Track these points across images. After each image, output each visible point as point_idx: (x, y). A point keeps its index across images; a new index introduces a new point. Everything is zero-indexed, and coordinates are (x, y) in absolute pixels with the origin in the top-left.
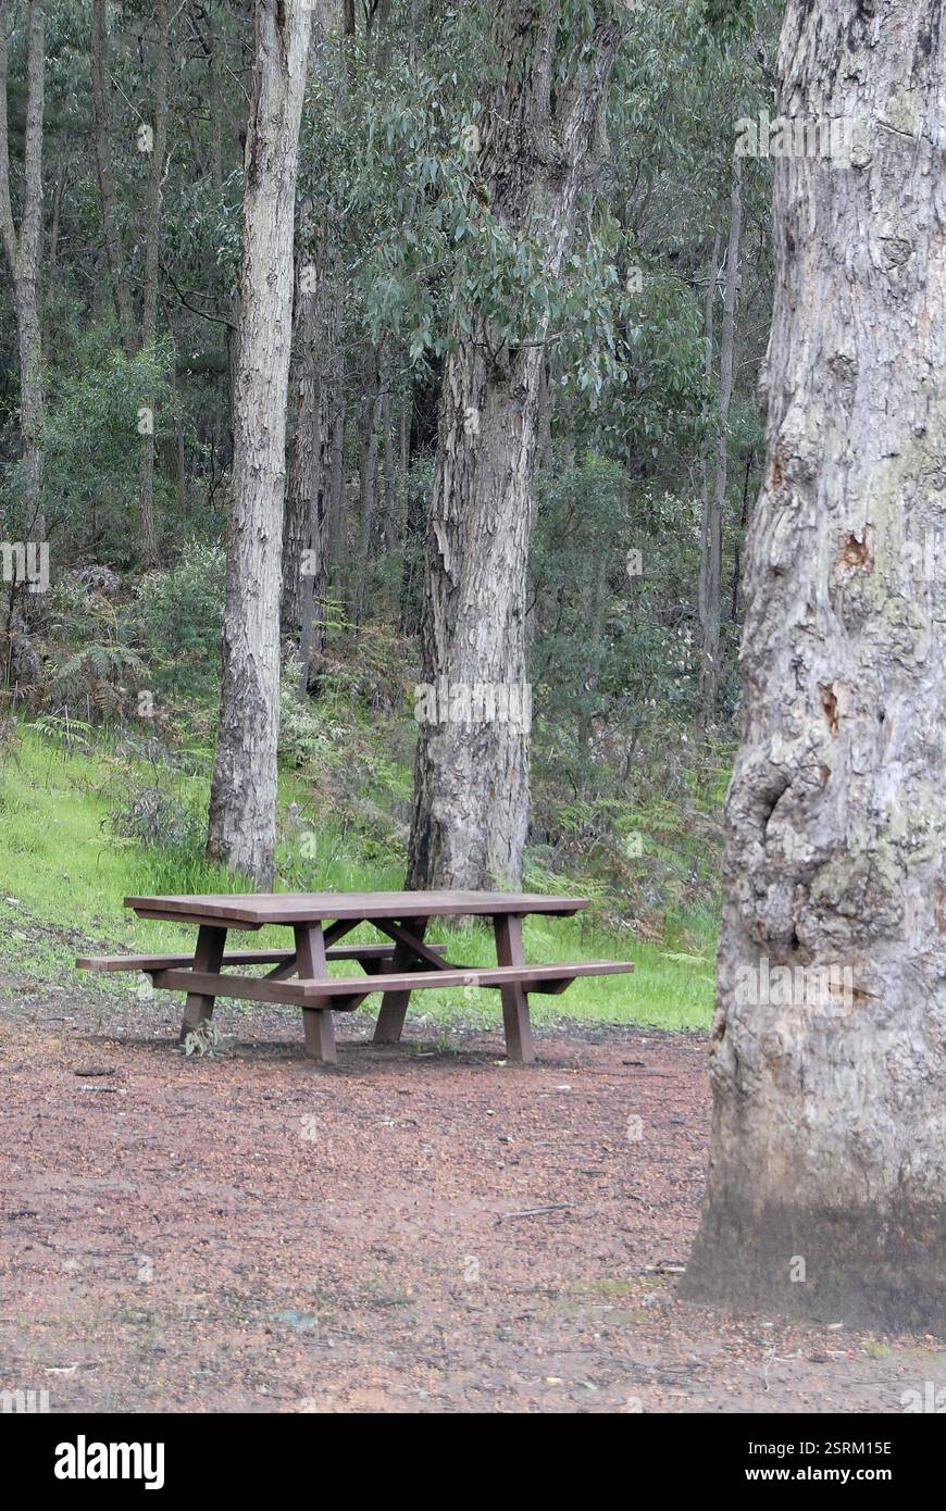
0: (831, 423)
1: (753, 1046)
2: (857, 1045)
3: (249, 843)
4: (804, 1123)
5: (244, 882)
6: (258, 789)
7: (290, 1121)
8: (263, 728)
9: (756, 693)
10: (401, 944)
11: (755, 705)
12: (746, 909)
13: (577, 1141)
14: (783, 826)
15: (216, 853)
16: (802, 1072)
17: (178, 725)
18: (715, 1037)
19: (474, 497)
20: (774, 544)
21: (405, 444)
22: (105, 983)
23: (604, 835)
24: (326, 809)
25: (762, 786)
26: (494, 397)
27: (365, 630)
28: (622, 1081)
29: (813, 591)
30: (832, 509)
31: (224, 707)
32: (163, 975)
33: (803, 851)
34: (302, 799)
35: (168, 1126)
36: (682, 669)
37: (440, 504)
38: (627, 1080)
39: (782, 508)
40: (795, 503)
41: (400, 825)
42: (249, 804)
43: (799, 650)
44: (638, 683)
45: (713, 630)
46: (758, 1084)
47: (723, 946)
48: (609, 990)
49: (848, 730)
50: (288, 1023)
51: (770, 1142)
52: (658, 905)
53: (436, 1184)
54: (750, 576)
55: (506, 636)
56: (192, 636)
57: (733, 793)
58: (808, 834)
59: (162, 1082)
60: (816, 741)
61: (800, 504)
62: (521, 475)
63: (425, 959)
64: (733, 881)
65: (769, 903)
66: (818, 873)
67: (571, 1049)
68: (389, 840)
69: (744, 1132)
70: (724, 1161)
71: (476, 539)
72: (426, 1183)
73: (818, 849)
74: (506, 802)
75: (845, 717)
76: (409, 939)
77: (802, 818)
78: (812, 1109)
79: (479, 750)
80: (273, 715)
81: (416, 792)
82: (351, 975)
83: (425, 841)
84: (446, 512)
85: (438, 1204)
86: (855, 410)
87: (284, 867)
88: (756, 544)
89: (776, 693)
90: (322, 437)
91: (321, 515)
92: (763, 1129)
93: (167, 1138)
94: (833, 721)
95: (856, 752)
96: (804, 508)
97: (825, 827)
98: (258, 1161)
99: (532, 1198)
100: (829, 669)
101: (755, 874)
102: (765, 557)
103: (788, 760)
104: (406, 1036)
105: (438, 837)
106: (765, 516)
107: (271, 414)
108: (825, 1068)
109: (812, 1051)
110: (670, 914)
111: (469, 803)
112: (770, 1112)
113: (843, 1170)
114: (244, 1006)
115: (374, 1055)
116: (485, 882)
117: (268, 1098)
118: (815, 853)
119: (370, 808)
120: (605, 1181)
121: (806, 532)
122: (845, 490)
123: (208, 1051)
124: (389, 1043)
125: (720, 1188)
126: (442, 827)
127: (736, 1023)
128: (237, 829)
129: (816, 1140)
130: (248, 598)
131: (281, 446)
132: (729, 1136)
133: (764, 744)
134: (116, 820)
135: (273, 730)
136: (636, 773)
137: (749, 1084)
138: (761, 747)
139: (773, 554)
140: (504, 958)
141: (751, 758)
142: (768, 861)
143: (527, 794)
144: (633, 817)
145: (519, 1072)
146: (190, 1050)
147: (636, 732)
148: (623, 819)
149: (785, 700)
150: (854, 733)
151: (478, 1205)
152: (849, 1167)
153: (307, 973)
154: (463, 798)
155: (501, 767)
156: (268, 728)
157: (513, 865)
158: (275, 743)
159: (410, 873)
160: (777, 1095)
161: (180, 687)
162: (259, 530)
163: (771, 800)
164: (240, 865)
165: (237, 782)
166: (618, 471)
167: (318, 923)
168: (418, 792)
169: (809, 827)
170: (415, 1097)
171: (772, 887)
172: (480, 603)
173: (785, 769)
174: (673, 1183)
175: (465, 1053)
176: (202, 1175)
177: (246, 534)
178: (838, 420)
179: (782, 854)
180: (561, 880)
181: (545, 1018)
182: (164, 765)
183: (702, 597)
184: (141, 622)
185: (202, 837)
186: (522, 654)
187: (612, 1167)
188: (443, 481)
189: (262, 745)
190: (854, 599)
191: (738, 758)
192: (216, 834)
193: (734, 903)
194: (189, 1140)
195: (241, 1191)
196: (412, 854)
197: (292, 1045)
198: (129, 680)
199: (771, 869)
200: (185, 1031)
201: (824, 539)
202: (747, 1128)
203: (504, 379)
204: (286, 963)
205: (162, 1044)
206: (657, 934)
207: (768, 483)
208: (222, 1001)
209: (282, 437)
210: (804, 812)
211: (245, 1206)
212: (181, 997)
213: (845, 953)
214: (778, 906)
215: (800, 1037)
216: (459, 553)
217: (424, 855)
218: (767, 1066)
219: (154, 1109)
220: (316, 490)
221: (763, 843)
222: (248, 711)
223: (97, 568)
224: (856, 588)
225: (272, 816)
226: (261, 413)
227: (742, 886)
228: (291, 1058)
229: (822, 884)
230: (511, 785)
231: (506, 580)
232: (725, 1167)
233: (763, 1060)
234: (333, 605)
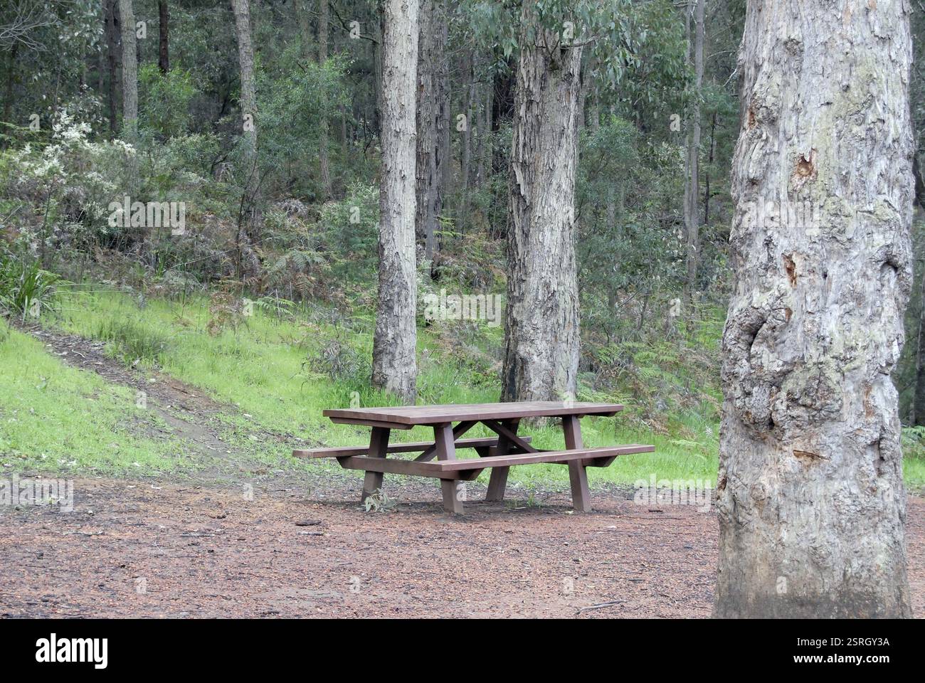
0: (787, 84)
1: (745, 493)
2: (814, 491)
3: (399, 375)
4: (780, 542)
5: (397, 400)
6: (404, 339)
7: (437, 551)
8: (406, 300)
9: (742, 262)
10: (502, 436)
11: (741, 270)
12: (739, 403)
13: (624, 561)
14: (761, 348)
15: (378, 382)
16: (778, 509)
17: (349, 300)
18: (720, 487)
19: (540, 146)
20: (751, 164)
21: (489, 115)
22: (309, 467)
23: (628, 365)
24: (447, 352)
25: (747, 322)
26: (552, 81)
27: (467, 236)
28: (649, 522)
29: (778, 194)
30: (789, 140)
31: (381, 287)
32: (349, 460)
33: (775, 364)
34: (431, 346)
35: (358, 554)
36: (675, 256)
37: (516, 151)
38: (653, 522)
39: (756, 141)
40: (764, 137)
41: (494, 361)
42: (399, 350)
43: (769, 233)
44: (647, 266)
45: (694, 231)
46: (749, 518)
47: (723, 428)
48: (635, 465)
49: (803, 285)
50: (431, 489)
51: (758, 555)
52: (664, 410)
53: (535, 589)
54: (735, 186)
55: (563, 236)
56: (356, 243)
57: (727, 328)
58: (778, 353)
59: (352, 528)
60: (782, 292)
61: (767, 138)
62: (570, 131)
63: (518, 446)
64: (729, 385)
65: (754, 399)
66: (785, 379)
67: (614, 503)
68: (488, 372)
69: (741, 549)
70: (728, 569)
71: (542, 173)
72: (529, 589)
73: (785, 363)
74: (565, 345)
75: (801, 276)
76: (508, 433)
77: (774, 343)
78: (786, 533)
79: (547, 310)
80: (413, 292)
81: (506, 340)
82: (470, 458)
83: (512, 371)
84: (521, 157)
85: (537, 601)
86: (803, 75)
87: (421, 390)
88: (739, 164)
89: (754, 262)
90: (437, 112)
91: (437, 163)
92: (753, 546)
93: (359, 564)
94: (793, 279)
95: (809, 299)
96: (771, 140)
97: (789, 348)
98: (419, 577)
99: (598, 597)
100: (790, 245)
101: (743, 380)
102: (745, 173)
103: (764, 305)
104: (507, 497)
105: (522, 368)
106: (744, 146)
107: (406, 95)
108: (793, 506)
109: (784, 495)
110: (672, 415)
111: (542, 345)
112: (758, 535)
113: (807, 572)
114: (401, 480)
115: (487, 509)
116: (553, 396)
117: (422, 537)
118: (783, 365)
119: (475, 351)
120: (645, 586)
121: (772, 156)
122: (797, 127)
123: (380, 508)
124: (496, 501)
125: (726, 586)
126: (524, 361)
127: (733, 478)
128: (392, 366)
129: (788, 553)
130: (395, 215)
131: (413, 117)
132: (731, 552)
133: (748, 295)
134: (311, 362)
135: (413, 301)
136: (646, 325)
137: (743, 518)
138: (745, 297)
139: (751, 171)
140: (570, 444)
141: (738, 304)
142: (753, 371)
143: (578, 339)
144: (647, 353)
145: (582, 518)
146: (368, 508)
147: (646, 298)
148: (640, 354)
149: (761, 266)
150: (807, 286)
151: (563, 602)
152: (810, 570)
153: (443, 456)
154: (538, 342)
155: (561, 322)
156: (409, 300)
157: (571, 384)
158: (414, 309)
159: (503, 392)
160: (762, 524)
161: (350, 277)
162: (401, 171)
163: (753, 332)
164: (393, 389)
165: (390, 336)
166: (632, 128)
167: (450, 423)
168: (508, 339)
169: (779, 349)
170: (516, 535)
171: (756, 389)
172: (546, 215)
173: (762, 311)
174: (689, 586)
175: (546, 507)
176: (383, 587)
177: (392, 175)
178: (791, 81)
179: (761, 366)
180: (601, 395)
181: (596, 484)
182: (342, 326)
183: (686, 209)
184: (323, 235)
185: (368, 372)
186: (573, 248)
187: (647, 576)
188: (518, 136)
189: (406, 311)
190: (805, 199)
191: (731, 305)
192: (377, 370)
193: (731, 400)
194: (372, 565)
195: (410, 596)
196: (504, 379)
197: (434, 504)
198: (317, 272)
199: (755, 377)
200: (365, 495)
201: (784, 160)
202: (743, 546)
203: (558, 68)
204: (429, 451)
205: (349, 505)
206: (663, 428)
207: (746, 124)
208: (387, 476)
209: (414, 111)
210: (775, 339)
211: (413, 605)
212: (360, 474)
213: (805, 430)
214: (759, 401)
215: (776, 486)
216: (530, 183)
217: (512, 380)
218: (755, 505)
219: (348, 546)
220: (434, 146)
221: (748, 360)
222: (396, 289)
223: (293, 201)
224: (806, 191)
225: (413, 357)
226: (400, 96)
227: (735, 389)
228: (434, 512)
229: (789, 385)
230: (568, 332)
231: (562, 199)
232: (729, 572)
233: (752, 501)
234: (446, 221)
